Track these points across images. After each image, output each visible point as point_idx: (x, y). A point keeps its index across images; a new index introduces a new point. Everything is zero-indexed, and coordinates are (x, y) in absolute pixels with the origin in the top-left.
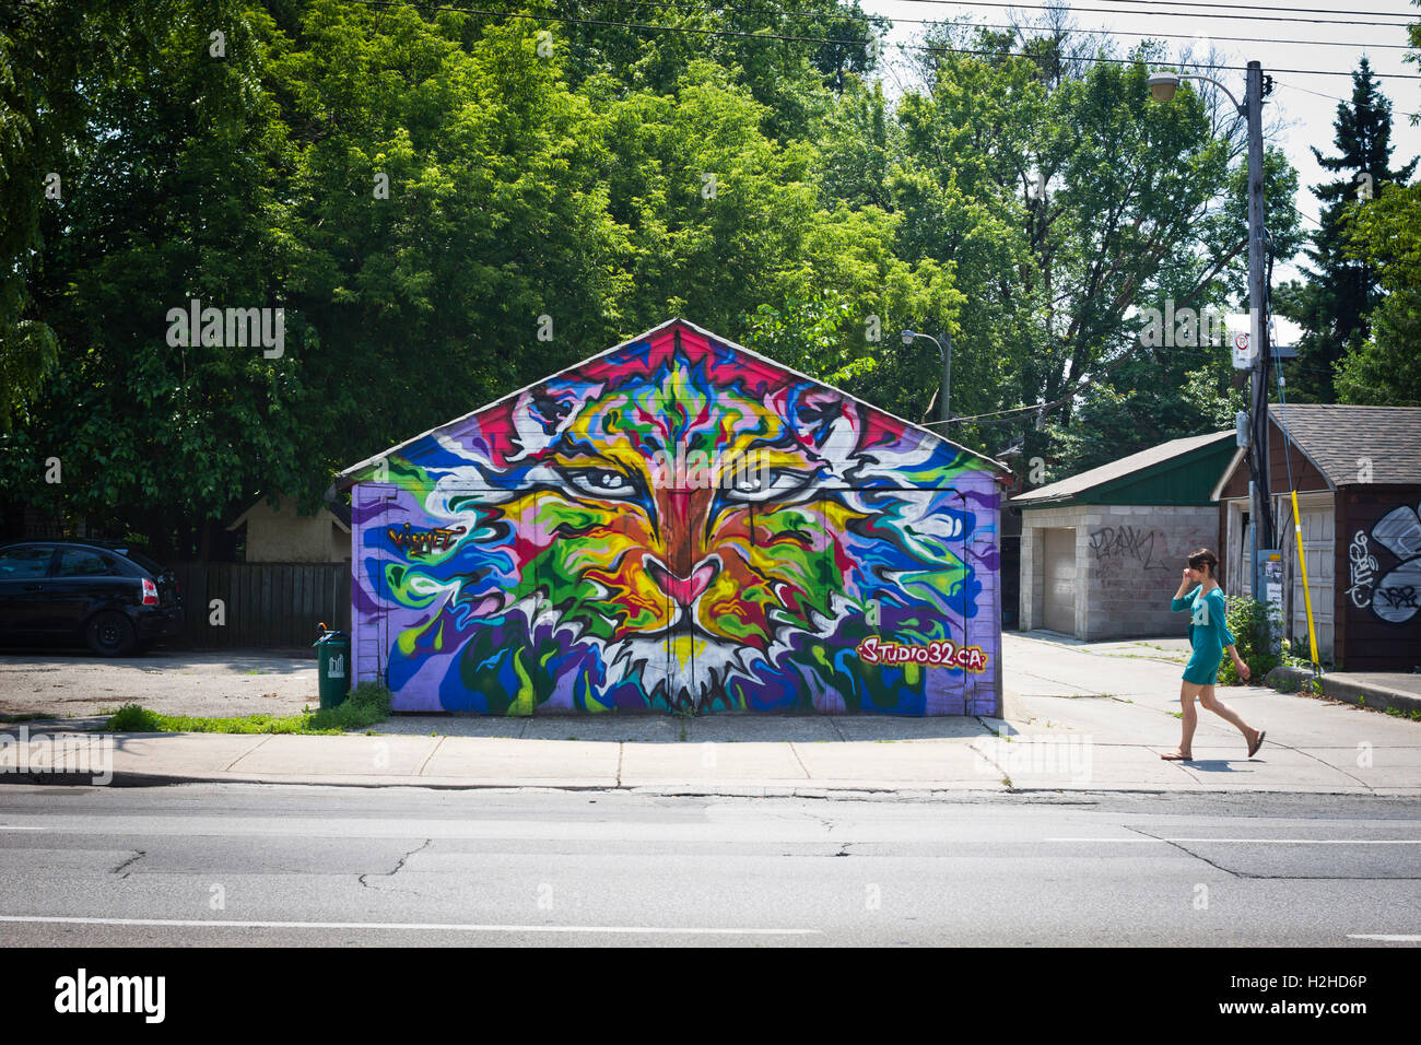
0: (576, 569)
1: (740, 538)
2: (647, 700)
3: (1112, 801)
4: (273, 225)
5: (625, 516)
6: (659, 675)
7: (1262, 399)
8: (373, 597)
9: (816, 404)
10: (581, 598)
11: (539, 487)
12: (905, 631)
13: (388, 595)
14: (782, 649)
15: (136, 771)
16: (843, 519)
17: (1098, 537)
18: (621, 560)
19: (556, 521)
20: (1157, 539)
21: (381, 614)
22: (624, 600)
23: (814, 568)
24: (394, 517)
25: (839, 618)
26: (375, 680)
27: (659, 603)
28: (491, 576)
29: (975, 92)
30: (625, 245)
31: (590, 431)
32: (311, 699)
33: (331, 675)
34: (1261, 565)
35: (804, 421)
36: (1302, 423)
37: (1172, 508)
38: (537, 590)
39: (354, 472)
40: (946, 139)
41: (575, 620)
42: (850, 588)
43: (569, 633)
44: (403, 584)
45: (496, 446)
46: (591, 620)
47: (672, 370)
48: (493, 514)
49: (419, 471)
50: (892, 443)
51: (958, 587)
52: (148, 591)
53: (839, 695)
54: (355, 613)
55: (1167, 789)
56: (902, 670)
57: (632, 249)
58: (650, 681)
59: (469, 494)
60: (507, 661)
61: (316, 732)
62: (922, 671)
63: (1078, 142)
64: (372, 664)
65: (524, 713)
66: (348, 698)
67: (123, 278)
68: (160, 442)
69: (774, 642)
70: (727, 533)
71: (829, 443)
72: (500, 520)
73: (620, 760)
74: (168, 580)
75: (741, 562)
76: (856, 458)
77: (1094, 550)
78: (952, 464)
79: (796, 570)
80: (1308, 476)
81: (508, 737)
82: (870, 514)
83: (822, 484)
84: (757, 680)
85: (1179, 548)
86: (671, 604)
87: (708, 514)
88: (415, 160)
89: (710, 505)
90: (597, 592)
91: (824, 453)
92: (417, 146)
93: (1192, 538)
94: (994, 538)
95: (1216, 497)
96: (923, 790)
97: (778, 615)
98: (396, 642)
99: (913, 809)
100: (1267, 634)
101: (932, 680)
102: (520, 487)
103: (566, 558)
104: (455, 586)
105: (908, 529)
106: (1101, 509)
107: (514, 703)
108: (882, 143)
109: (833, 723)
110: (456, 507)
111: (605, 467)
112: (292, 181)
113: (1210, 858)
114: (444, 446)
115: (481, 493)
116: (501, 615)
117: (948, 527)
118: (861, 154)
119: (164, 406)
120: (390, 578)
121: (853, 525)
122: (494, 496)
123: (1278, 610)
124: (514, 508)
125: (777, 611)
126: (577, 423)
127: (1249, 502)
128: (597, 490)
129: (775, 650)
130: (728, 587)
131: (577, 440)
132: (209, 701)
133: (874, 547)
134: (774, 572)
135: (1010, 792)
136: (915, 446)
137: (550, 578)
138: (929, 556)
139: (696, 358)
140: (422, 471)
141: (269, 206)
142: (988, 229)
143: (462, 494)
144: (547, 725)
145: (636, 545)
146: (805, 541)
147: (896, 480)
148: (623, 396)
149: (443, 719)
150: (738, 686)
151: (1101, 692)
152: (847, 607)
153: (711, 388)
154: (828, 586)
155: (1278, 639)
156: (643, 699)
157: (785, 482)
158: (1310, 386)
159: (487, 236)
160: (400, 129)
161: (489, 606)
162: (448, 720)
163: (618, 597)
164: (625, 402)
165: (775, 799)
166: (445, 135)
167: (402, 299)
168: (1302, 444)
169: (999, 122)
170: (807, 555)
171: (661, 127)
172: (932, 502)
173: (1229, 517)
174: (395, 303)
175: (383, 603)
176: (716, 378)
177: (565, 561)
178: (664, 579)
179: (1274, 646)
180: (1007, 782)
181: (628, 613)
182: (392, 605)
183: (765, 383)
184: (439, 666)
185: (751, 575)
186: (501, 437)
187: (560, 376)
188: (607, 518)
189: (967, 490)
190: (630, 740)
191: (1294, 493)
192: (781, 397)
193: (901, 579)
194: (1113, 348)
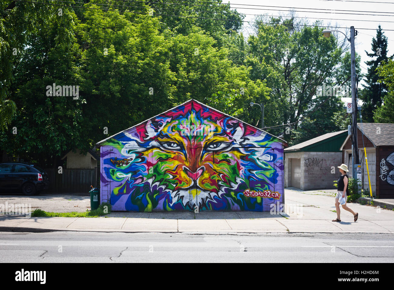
0: (164, 170)
1: (210, 161)
2: (184, 207)
3: (318, 236)
4: (75, 73)
5: (178, 155)
6: (188, 200)
7: (355, 122)
8: (106, 178)
9: (231, 123)
10: (165, 178)
11: (153, 147)
12: (257, 188)
13: (111, 178)
14: (222, 193)
15: (41, 228)
16: (239, 156)
17: (307, 161)
18: (176, 168)
19: (158, 157)
20: (324, 162)
21: (108, 183)
22: (177, 179)
23: (231, 170)
24: (112, 156)
25: (238, 184)
26: (106, 202)
27: (187, 179)
28: (140, 172)
29: (270, 35)
30: (174, 78)
31: (168, 131)
32: (88, 207)
33: (94, 200)
34: (355, 169)
35: (228, 128)
36: (366, 128)
37: (328, 152)
38: (153, 176)
39: (101, 143)
40: (261, 48)
41: (164, 185)
42: (241, 175)
43: (162, 188)
44: (115, 175)
45: (141, 135)
46: (168, 185)
47: (191, 114)
48: (140, 155)
49: (119, 142)
50: (253, 134)
51: (272, 175)
52: (40, 177)
53: (238, 206)
54: (101, 183)
55: (333, 232)
56: (256, 199)
57: (176, 79)
58: (185, 202)
59: (134, 149)
60: (144, 196)
61: (91, 217)
62: (262, 199)
63: (299, 49)
64: (106, 197)
65: (149, 211)
66: (99, 207)
67: (32, 88)
68: (43, 134)
69: (220, 191)
70: (206, 160)
71: (235, 134)
72: (142, 156)
73: (178, 224)
74: (45, 174)
75: (210, 168)
76: (243, 138)
77: (306, 165)
78: (270, 140)
79: (226, 170)
80: (368, 143)
81: (145, 218)
82: (247, 154)
83: (233, 146)
84: (215, 202)
85: (330, 164)
86: (191, 180)
87: (201, 154)
88: (116, 54)
89: (202, 152)
90: (170, 177)
91: (234, 137)
92: (116, 50)
93: (334, 161)
94: (282, 161)
95: (341, 149)
96: (264, 233)
97: (221, 183)
98: (113, 191)
99: (262, 238)
100: (357, 188)
101: (265, 201)
102: (148, 147)
103: (161, 167)
104: (130, 175)
105: (258, 159)
106: (308, 153)
107: (146, 208)
108: (243, 50)
109: (237, 214)
110: (130, 153)
111: (172, 141)
112: (80, 60)
113: (349, 251)
114: (126, 135)
115: (137, 149)
116: (143, 183)
117: (269, 158)
118: (237, 53)
119: (44, 124)
120: (111, 173)
121: (242, 158)
122: (140, 150)
123: (360, 181)
124: (146, 153)
125: (221, 182)
126: (164, 129)
127: (351, 151)
128: (170, 148)
129: (220, 193)
130: (207, 175)
131: (164, 134)
132: (59, 208)
133: (248, 164)
134: (220, 171)
135: (289, 233)
136: (260, 135)
137: (157, 173)
138: (264, 166)
139: (197, 110)
140: (120, 142)
141: (74, 67)
142: (273, 74)
143: (132, 149)
144: (156, 214)
145: (181, 163)
146: (229, 162)
147: (255, 145)
148: (177, 121)
149: (126, 213)
150: (210, 203)
151: (311, 205)
152: (241, 181)
153: (202, 119)
154: (235, 175)
155: (360, 190)
156: (183, 208)
157: (223, 145)
158: (365, 118)
159: (136, 76)
160: (112, 45)
161: (139, 181)
162: (128, 213)
163: (176, 178)
164: (178, 123)
165: (222, 235)
166: (124, 47)
167: (112, 94)
168: (366, 134)
169: (277, 43)
170: (229, 166)
171: (184, 45)
172: (265, 151)
173: (345, 155)
174: (110, 95)
175: (109, 180)
176: (203, 116)
177: (161, 168)
178: (189, 173)
179: (359, 192)
180: (288, 230)
181: (179, 183)
182: (111, 180)
183: (217, 118)
184: (125, 198)
185: (213, 172)
186: (142, 133)
187: (159, 115)
188: (173, 156)
189: (274, 148)
190: (180, 219)
191: (365, 148)
192: (221, 121)
193: (256, 173)
194: (310, 107)
